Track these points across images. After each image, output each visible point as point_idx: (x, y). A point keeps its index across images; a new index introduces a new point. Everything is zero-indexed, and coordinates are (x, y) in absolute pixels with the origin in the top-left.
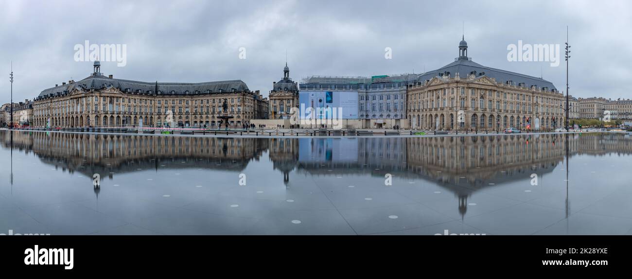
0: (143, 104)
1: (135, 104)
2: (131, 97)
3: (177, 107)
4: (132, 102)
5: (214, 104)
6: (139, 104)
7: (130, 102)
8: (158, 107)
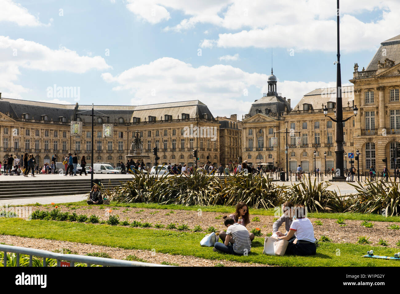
0: (51, 137)
1: (37, 137)
2: (30, 127)
3: (105, 142)
4: (32, 134)
5: (158, 138)
6: (44, 137)
7: (29, 135)
8: (77, 142)
